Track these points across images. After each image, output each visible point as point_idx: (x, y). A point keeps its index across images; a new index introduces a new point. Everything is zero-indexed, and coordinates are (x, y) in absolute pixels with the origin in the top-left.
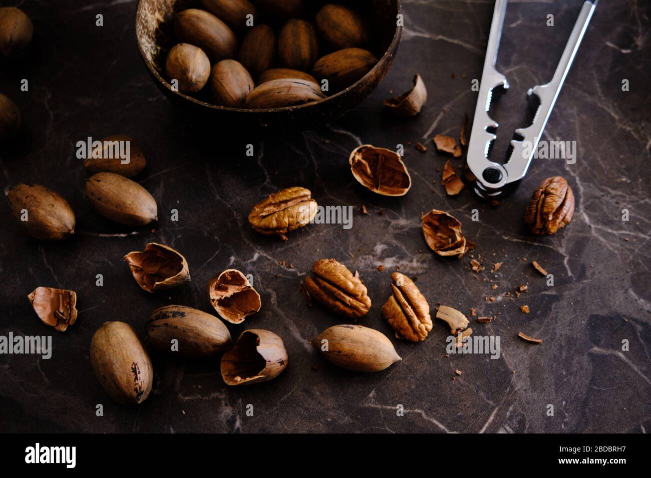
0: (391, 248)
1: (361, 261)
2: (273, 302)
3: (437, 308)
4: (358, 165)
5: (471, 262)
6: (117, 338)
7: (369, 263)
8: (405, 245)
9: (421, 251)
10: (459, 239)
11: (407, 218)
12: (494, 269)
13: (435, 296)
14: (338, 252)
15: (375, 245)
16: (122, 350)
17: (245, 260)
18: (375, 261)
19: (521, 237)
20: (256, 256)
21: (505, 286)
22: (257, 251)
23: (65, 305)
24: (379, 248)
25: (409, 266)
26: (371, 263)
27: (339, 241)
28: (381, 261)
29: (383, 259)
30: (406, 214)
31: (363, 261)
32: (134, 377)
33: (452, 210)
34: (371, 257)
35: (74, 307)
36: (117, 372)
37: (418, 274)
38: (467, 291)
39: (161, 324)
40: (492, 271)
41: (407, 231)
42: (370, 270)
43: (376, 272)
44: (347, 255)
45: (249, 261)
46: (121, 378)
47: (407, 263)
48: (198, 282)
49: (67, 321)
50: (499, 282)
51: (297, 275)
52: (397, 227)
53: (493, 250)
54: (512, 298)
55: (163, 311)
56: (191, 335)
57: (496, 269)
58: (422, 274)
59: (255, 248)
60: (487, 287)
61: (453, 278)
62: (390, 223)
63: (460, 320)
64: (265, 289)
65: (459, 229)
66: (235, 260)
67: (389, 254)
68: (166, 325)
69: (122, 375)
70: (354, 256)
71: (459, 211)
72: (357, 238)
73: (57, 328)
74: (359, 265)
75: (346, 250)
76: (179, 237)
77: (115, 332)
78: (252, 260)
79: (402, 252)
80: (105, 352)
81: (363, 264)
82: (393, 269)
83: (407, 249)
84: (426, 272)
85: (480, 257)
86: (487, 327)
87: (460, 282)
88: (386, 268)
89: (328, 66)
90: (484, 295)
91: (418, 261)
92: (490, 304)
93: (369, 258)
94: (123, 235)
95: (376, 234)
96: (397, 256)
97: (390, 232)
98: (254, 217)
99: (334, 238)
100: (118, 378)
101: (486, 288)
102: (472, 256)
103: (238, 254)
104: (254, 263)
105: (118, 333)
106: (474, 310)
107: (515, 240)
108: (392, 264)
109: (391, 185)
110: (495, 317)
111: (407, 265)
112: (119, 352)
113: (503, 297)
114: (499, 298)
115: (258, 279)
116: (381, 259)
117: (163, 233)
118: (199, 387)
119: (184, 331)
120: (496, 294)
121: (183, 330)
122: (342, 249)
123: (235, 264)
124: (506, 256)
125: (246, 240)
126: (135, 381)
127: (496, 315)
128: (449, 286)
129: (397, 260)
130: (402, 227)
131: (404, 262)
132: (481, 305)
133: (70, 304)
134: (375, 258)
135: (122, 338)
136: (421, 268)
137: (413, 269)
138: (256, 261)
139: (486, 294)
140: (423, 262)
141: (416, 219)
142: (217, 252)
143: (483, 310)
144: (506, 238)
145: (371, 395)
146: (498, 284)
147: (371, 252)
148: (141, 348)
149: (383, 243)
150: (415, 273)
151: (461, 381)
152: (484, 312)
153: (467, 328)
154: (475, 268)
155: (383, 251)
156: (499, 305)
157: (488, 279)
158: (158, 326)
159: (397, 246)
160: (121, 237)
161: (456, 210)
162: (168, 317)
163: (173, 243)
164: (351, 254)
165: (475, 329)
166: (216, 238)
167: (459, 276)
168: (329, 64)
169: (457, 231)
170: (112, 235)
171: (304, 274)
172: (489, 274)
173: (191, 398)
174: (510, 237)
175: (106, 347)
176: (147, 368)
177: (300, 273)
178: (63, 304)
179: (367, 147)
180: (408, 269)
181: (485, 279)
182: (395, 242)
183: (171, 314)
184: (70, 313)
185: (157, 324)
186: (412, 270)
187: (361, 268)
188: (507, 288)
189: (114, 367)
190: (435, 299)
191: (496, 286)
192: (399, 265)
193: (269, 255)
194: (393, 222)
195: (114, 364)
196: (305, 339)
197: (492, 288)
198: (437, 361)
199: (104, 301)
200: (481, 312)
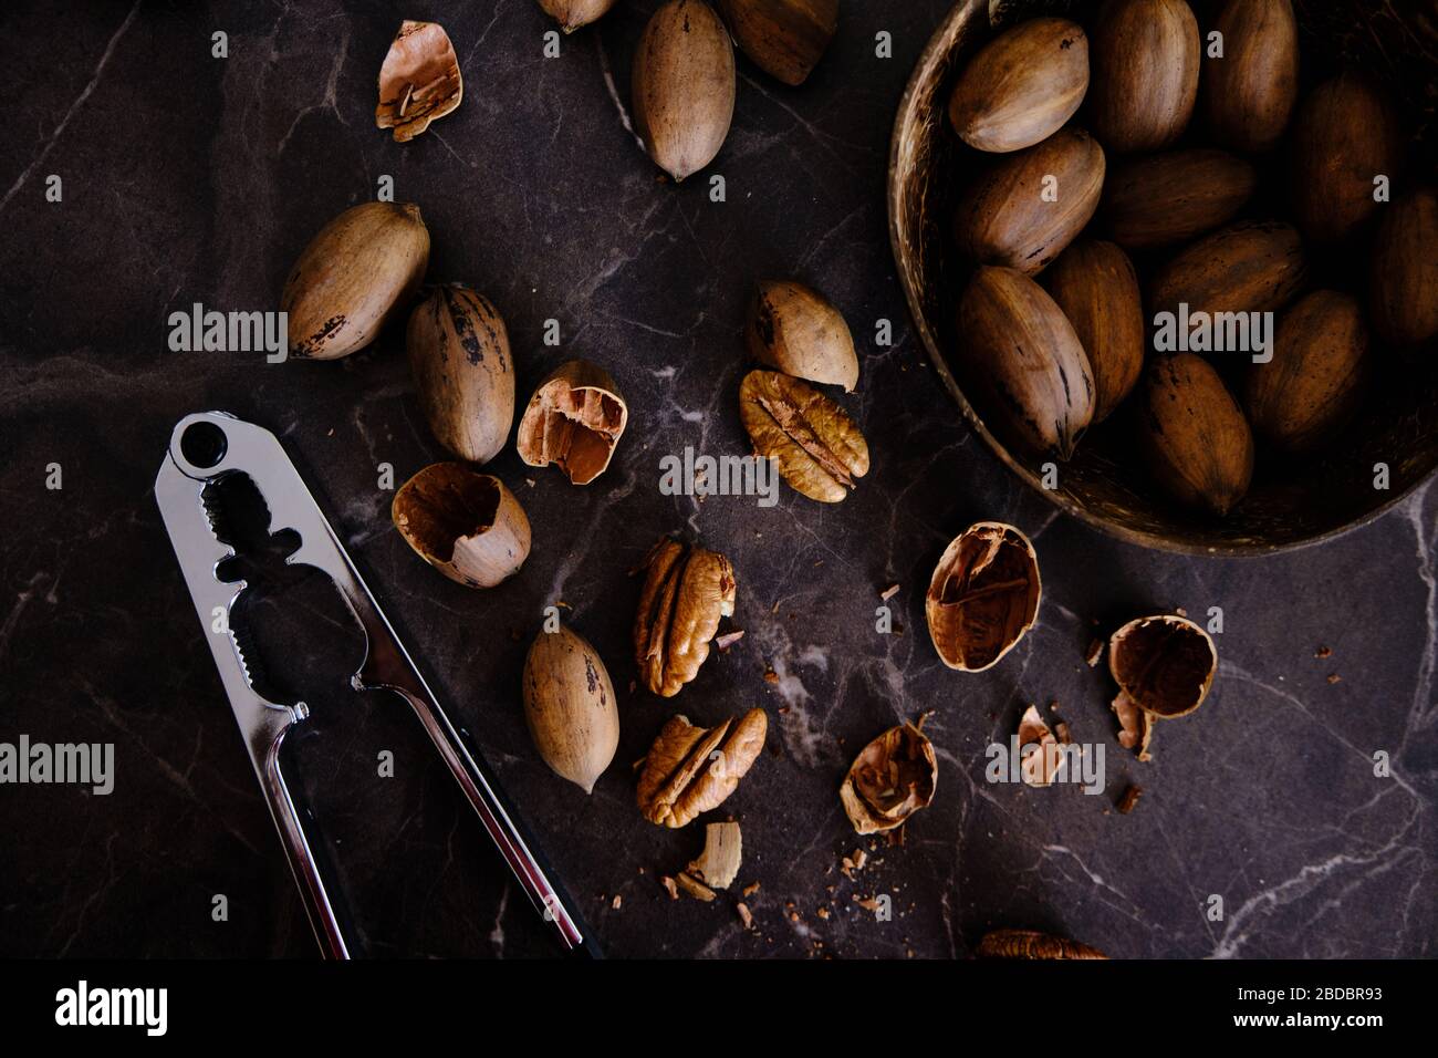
0: (825, 678)
1: (770, 631)
2: (611, 495)
3: (731, 818)
4: (975, 548)
5: (858, 850)
6: (376, 259)
7: (774, 649)
8: (843, 706)
9: (843, 741)
10: (892, 813)
11: (907, 686)
12: (863, 899)
13: (757, 804)
14: (772, 577)
15: (819, 644)
16: (357, 283)
17: (675, 398)
18: (783, 659)
19: (960, 932)
20: (695, 416)
21: (835, 933)
22: (707, 413)
23: (430, 97)
24: (816, 656)
25: (800, 730)
26: (776, 652)
27: (798, 569)
28: (787, 671)
29: (795, 673)
30: (916, 680)
31: (774, 634)
32: (317, 332)
33: (966, 773)
34: (788, 647)
35: (431, 119)
36: (311, 298)
37: (789, 754)
38: (793, 863)
39: (443, 324)
40: (856, 898)
41: (878, 696)
42: (760, 655)
43: (760, 669)
44: (773, 597)
45: (678, 408)
46: (305, 310)
47: (806, 724)
48: (591, 326)
49: (398, 122)
50: (839, 917)
51: (689, 516)
52: (879, 673)
53: (905, 885)
54: (812, 954)
55: (472, 317)
56: (444, 392)
57: (863, 904)
58: (794, 762)
59: (711, 405)
60: (818, 899)
61: (811, 825)
62: (884, 654)
63: (720, 871)
64: (631, 467)
65: (916, 805)
66: (668, 378)
67: (810, 681)
68: (444, 337)
69: (309, 309)
70: (778, 613)
71: (968, 786)
72: (821, 601)
73: (380, 108)
74: (761, 629)
75: (783, 591)
76: (671, 239)
77: (384, 249)
78: (682, 412)
79: (827, 705)
80: (338, 253)
81: (766, 637)
82: (781, 701)
83: (837, 712)
84: (799, 768)
85: (877, 863)
86: (732, 924)
87: (806, 843)
88: (776, 687)
89: (1173, 397)
90: (797, 898)
91: (817, 743)
92: (782, 915)
93: (785, 643)
94: (627, 123)
95: (844, 637)
96: (812, 697)
97: (862, 663)
99: (800, 556)
100: (303, 305)
101: (815, 897)
102: (874, 848)
103: (681, 379)
104: (677, 419)
105: (386, 255)
106: (756, 889)
107: (947, 920)
108: (791, 694)
109: (972, 624)
110: (759, 934)
111: (801, 725)
112: (349, 280)
113: (809, 934)
114: (803, 930)
115: (647, 443)
116: (794, 669)
117: (666, 200)
118: (390, 437)
119: (445, 377)
120: (809, 919)
121: (446, 374)
122: (782, 581)
123: (660, 382)
124: (902, 914)
125: (721, 379)
126: (312, 338)
127: (764, 935)
128: (788, 824)
129: (803, 701)
130: (884, 684)
131: (804, 718)
132: (774, 898)
133: (436, 104)
134: (789, 656)
135: (379, 268)
136: (805, 755)
137: (798, 739)
138: (684, 421)
139: (801, 901)
140: (819, 753)
141: (915, 706)
142: (670, 334)
143: (765, 906)
144: (944, 902)
145: (507, 757)
146: (833, 918)
147: (800, 643)
148: (385, 310)
149: (830, 659)
150: (789, 747)
151: (604, 912)
152: (761, 909)
153: (712, 889)
154: (848, 862)
155: (812, 667)
156: (788, 932)
157: (835, 896)
158: (438, 322)
159: (834, 689)
160: (622, 121)
161: (970, 779)
162: (460, 333)
163: (652, 234)
164: (778, 604)
165: (719, 903)
166: (701, 316)
167: (819, 835)
168: (1179, 399)
169: (910, 803)
170: (617, 99)
171: (696, 529)
172: (848, 893)
173: (362, 431)
174: (949, 908)
175: (349, 249)
176: (354, 340)
177: (696, 521)
178: (428, 93)
179: (1026, 546)
180: (794, 730)
181: (831, 889)
182: (843, 681)
183: (467, 335)
184: (417, 117)
185: (441, 318)
186: (794, 740)
187: (756, 637)
188: (833, 938)
189: (318, 286)
190: (750, 807)
191: (826, 916)
192: (794, 708)
193: (708, 441)
194: (887, 661)
195: (323, 283)
196: (563, 590)
197: (818, 908)
198: (624, 854)
199: (474, 164)
200: (759, 904)
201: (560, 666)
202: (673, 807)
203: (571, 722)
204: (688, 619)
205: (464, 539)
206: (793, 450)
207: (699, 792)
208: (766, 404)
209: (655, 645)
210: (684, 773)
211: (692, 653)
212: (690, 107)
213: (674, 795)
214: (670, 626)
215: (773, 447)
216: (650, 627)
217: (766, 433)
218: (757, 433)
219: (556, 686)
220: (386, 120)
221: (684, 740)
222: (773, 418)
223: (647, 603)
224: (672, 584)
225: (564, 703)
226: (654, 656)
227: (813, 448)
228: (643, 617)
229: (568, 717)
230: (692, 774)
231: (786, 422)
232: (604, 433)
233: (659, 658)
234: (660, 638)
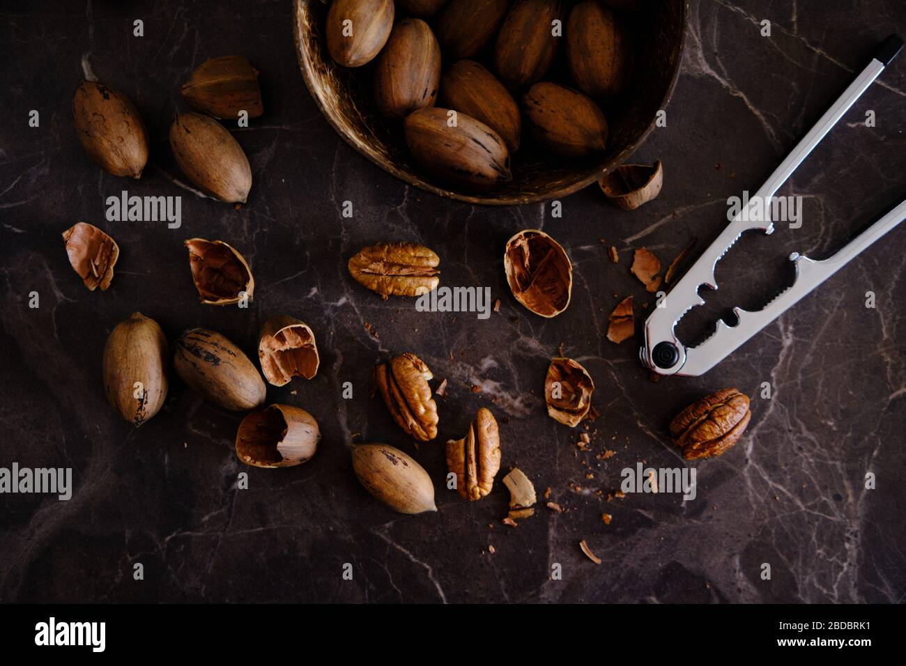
0: (501, 369)
1: (458, 369)
2: (335, 368)
3: (511, 468)
4: (518, 254)
5: (581, 435)
6: (136, 352)
7: (466, 375)
8: (520, 375)
9: (533, 391)
10: (581, 405)
11: (541, 342)
12: (602, 455)
13: (518, 452)
14: (438, 344)
15: (485, 356)
16: (138, 369)
17: (327, 300)
18: (474, 377)
19: (659, 433)
20: (343, 301)
21: (602, 481)
22: (347, 295)
23: (104, 258)
24: (488, 363)
25: (509, 402)
26: (469, 376)
27: (446, 329)
28: (481, 381)
29: (485, 379)
30: (543, 336)
31: (461, 369)
32: (138, 406)
33: (600, 358)
34: (472, 369)
35: (112, 268)
36: (122, 393)
37: (513, 417)
38: (557, 465)
39: (190, 359)
40: (598, 457)
41: (531, 357)
42: (462, 384)
43: (468, 390)
44: (447, 354)
45: (332, 303)
46: (124, 401)
47: (510, 398)
48: (262, 300)
49: (98, 281)
50: (598, 472)
51: (377, 348)
52: (523, 346)
53: (616, 433)
54: (600, 499)
55: (200, 344)
56: (216, 389)
57: (604, 457)
58: (518, 419)
59: (345, 290)
60: (582, 472)
61: (550, 441)
62: (518, 336)
63: (526, 497)
64: (333, 348)
65: (589, 393)
66: (316, 294)
67: (494, 376)
68: (194, 364)
69: (126, 399)
70: (454, 357)
71: (607, 364)
72: (469, 336)
73: (85, 282)
74: (453, 371)
75: (449, 346)
76: (265, 230)
77: (137, 344)
78: (335, 304)
79: (512, 381)
80: (117, 363)
81: (459, 373)
82: (489, 396)
83: (519, 380)
84: (524, 420)
85: (595, 433)
86: (552, 516)
87: (555, 451)
88: (482, 392)
89: (541, 111)
90: (572, 479)
91: (522, 401)
92: (571, 493)
93: (469, 369)
94: (202, 195)
95: (493, 343)
96: (502, 383)
97: (511, 349)
98: (355, 265)
99: (443, 324)
100: (121, 400)
101: (579, 472)
102: (587, 428)
103: (322, 289)
104: (335, 309)
105: (140, 346)
106: (549, 491)
107: (648, 433)
108: (491, 389)
109: (546, 289)
110: (568, 510)
111: (508, 400)
112: (132, 371)
113: (591, 491)
114: (587, 492)
115: (331, 330)
116: (483, 377)
117: (248, 215)
118: (214, 425)
119: (210, 382)
120: (586, 484)
121: (209, 380)
122: (444, 342)
123: (314, 298)
124: (626, 447)
125: (340, 274)
126: (138, 411)
127: (571, 508)
128: (539, 449)
129: (500, 388)
130: (529, 350)
131: (506, 395)
132: (561, 488)
133: (109, 260)
134: (476, 373)
135: (141, 355)
136: (521, 412)
137: (512, 407)
138: (339, 307)
139: (575, 479)
140: (528, 406)
141: (552, 348)
142: (300, 273)
143: (560, 495)
144: (640, 425)
145: (387, 525)
146: (596, 475)
147: (476, 363)
148: (160, 371)
149: (496, 359)
150: (511, 414)
151: (490, 558)
152: (560, 498)
153: (529, 508)
154: (581, 444)
155: (490, 369)
156: (581, 498)
157: (588, 464)
158: (187, 360)
159: (509, 371)
160: (198, 196)
161: (605, 360)
162: (200, 356)
163: (254, 235)
164: (451, 354)
165: (538, 511)
166: (308, 253)
167: (558, 443)
168: (544, 110)
169: (586, 393)
170: (188, 188)
171: (386, 351)
172: (593, 458)
173: (199, 433)
174: (645, 426)
175: (120, 358)
176: (159, 395)
177: (382, 347)
178: (102, 255)
179: (539, 234)
180: (506, 405)
181: (584, 462)
182: (510, 364)
183: (204, 355)
184: (105, 272)
185: (187, 357)
186: (510, 409)
187: (454, 377)
188: (603, 484)
189: (121, 385)
190: (516, 456)
191: (592, 476)
192: (498, 395)
193: (357, 307)
194: (522, 338)
195: (122, 383)
196: (349, 429)
197: (585, 477)
198: (476, 524)
199: (149, 271)
200: (557, 496)
201: (372, 464)
202: (478, 485)
203: (398, 486)
204: (412, 395)
205: (279, 444)
206: (396, 280)
207: (484, 469)
208: (367, 270)
209: (408, 420)
210: (470, 466)
211: (428, 409)
212: (220, 165)
213: (474, 480)
214: (408, 405)
215: (387, 287)
216: (399, 413)
217: (378, 283)
218: (374, 286)
219: (378, 475)
220: (92, 285)
221: (457, 451)
222: (376, 274)
223: (389, 404)
224: (393, 385)
225: (388, 480)
226: (412, 424)
227: (405, 272)
228: (393, 411)
229: (395, 485)
230: (474, 464)
231: (383, 270)
232: (306, 345)
233: (415, 423)
234: (407, 414)
